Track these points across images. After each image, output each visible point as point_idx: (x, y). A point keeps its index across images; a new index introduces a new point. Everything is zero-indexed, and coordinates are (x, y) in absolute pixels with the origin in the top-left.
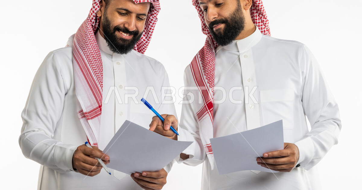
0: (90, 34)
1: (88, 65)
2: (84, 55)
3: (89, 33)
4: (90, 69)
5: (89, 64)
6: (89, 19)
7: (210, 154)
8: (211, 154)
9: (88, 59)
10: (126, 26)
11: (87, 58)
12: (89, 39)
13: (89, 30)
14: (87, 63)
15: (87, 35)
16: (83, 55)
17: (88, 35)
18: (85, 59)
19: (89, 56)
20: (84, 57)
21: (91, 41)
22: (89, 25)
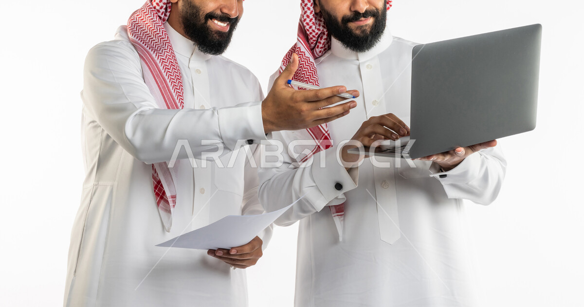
0: (160, 30)
1: (164, 74)
2: (158, 58)
3: (158, 29)
4: (168, 81)
5: (166, 72)
6: (152, 8)
7: (338, 215)
8: (340, 216)
9: (163, 65)
10: (225, 11)
11: (162, 63)
12: (161, 37)
13: (157, 25)
14: (163, 71)
15: (157, 32)
16: (156, 59)
17: (159, 32)
18: (160, 65)
19: (165, 61)
20: (158, 62)
21: (165, 39)
22: (155, 16)
